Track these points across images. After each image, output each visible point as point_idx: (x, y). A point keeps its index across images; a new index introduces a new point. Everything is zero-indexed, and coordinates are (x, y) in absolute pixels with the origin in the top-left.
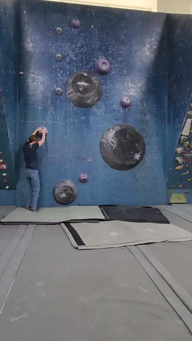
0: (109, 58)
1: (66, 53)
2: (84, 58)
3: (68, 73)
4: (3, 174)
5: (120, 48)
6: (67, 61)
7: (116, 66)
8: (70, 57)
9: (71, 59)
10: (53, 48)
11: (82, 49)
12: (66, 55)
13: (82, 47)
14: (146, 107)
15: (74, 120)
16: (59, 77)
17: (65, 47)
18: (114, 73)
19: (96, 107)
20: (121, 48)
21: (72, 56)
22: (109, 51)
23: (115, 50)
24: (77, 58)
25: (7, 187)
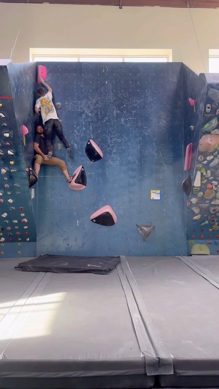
0: (124, 112)
1: (82, 110)
2: (99, 113)
3: (84, 128)
4: (24, 227)
5: (134, 101)
6: (83, 118)
7: (131, 118)
8: (86, 113)
9: (87, 116)
10: (70, 106)
11: (97, 105)
12: (82, 112)
13: (97, 103)
14: (162, 157)
15: (91, 173)
16: (76, 133)
17: (80, 104)
18: (129, 126)
19: (112, 160)
20: (136, 100)
21: (87, 113)
22: (124, 104)
23: (130, 104)
24: (92, 114)
25: (28, 239)
